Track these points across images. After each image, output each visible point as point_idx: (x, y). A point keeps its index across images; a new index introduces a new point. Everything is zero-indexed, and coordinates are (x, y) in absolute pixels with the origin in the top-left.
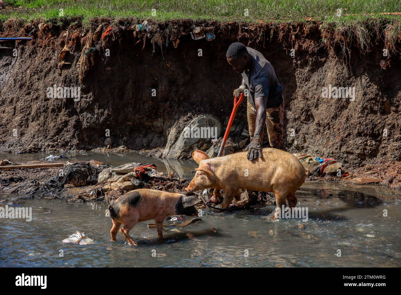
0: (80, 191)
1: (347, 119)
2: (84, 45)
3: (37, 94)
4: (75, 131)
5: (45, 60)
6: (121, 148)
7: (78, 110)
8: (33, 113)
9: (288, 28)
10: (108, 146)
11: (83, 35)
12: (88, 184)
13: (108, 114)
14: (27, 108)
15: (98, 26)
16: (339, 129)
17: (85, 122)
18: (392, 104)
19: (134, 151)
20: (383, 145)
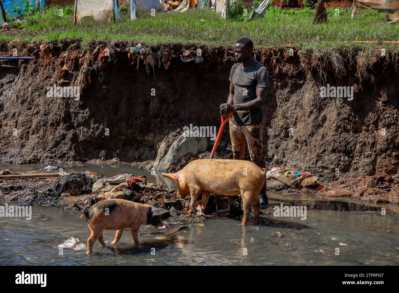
0: (75, 199)
1: (323, 137)
2: (82, 65)
3: (37, 109)
4: (72, 144)
5: (46, 78)
6: (114, 160)
7: (75, 125)
8: (33, 127)
9: (270, 52)
10: (103, 158)
11: (81, 56)
12: (83, 193)
13: (103, 129)
14: (28, 122)
15: (95, 48)
16: (315, 146)
17: (81, 135)
18: (363, 123)
19: (126, 163)
20: (355, 161)
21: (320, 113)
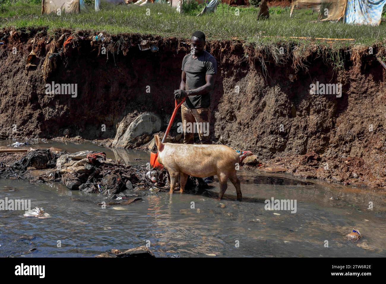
0: (40, 173)
1: (263, 120)
2: (48, 51)
3: (6, 90)
4: (38, 123)
5: (14, 62)
6: (77, 138)
7: (42, 105)
9: (218, 44)
10: (66, 136)
11: (47, 42)
12: (48, 167)
13: (67, 109)
15: (60, 36)
16: (256, 128)
17: (47, 115)
18: (297, 109)
19: (88, 140)
20: (290, 142)
21: (260, 99)
